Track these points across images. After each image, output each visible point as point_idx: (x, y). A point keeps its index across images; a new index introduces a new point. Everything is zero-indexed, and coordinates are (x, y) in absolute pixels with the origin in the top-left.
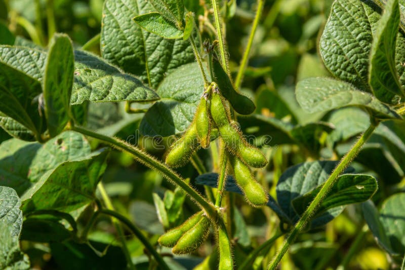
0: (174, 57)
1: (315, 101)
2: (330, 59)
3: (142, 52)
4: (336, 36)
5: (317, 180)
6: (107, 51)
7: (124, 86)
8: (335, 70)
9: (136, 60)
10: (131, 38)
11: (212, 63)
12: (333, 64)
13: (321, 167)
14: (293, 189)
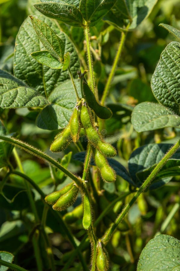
0: (62, 74)
1: (143, 123)
2: (157, 91)
3: (41, 70)
4: (163, 75)
5: (156, 157)
6: (17, 68)
7: (25, 96)
8: (161, 99)
9: (37, 75)
10: (34, 60)
11: (83, 85)
12: (159, 95)
13: (159, 148)
14: (140, 163)
